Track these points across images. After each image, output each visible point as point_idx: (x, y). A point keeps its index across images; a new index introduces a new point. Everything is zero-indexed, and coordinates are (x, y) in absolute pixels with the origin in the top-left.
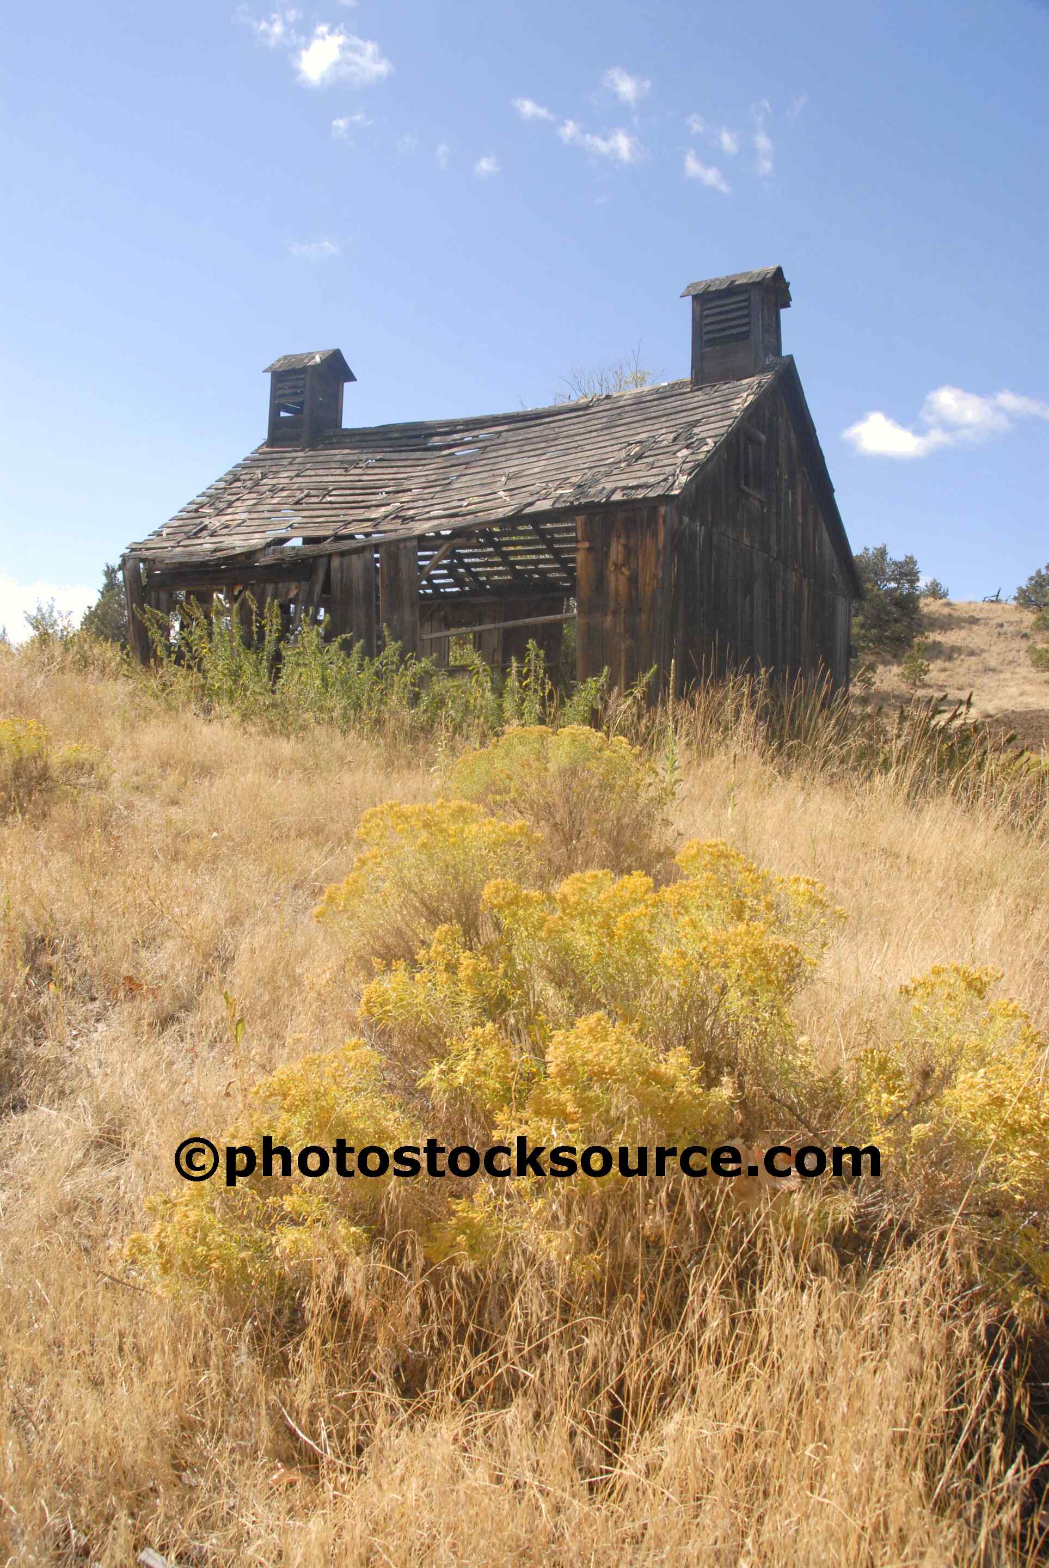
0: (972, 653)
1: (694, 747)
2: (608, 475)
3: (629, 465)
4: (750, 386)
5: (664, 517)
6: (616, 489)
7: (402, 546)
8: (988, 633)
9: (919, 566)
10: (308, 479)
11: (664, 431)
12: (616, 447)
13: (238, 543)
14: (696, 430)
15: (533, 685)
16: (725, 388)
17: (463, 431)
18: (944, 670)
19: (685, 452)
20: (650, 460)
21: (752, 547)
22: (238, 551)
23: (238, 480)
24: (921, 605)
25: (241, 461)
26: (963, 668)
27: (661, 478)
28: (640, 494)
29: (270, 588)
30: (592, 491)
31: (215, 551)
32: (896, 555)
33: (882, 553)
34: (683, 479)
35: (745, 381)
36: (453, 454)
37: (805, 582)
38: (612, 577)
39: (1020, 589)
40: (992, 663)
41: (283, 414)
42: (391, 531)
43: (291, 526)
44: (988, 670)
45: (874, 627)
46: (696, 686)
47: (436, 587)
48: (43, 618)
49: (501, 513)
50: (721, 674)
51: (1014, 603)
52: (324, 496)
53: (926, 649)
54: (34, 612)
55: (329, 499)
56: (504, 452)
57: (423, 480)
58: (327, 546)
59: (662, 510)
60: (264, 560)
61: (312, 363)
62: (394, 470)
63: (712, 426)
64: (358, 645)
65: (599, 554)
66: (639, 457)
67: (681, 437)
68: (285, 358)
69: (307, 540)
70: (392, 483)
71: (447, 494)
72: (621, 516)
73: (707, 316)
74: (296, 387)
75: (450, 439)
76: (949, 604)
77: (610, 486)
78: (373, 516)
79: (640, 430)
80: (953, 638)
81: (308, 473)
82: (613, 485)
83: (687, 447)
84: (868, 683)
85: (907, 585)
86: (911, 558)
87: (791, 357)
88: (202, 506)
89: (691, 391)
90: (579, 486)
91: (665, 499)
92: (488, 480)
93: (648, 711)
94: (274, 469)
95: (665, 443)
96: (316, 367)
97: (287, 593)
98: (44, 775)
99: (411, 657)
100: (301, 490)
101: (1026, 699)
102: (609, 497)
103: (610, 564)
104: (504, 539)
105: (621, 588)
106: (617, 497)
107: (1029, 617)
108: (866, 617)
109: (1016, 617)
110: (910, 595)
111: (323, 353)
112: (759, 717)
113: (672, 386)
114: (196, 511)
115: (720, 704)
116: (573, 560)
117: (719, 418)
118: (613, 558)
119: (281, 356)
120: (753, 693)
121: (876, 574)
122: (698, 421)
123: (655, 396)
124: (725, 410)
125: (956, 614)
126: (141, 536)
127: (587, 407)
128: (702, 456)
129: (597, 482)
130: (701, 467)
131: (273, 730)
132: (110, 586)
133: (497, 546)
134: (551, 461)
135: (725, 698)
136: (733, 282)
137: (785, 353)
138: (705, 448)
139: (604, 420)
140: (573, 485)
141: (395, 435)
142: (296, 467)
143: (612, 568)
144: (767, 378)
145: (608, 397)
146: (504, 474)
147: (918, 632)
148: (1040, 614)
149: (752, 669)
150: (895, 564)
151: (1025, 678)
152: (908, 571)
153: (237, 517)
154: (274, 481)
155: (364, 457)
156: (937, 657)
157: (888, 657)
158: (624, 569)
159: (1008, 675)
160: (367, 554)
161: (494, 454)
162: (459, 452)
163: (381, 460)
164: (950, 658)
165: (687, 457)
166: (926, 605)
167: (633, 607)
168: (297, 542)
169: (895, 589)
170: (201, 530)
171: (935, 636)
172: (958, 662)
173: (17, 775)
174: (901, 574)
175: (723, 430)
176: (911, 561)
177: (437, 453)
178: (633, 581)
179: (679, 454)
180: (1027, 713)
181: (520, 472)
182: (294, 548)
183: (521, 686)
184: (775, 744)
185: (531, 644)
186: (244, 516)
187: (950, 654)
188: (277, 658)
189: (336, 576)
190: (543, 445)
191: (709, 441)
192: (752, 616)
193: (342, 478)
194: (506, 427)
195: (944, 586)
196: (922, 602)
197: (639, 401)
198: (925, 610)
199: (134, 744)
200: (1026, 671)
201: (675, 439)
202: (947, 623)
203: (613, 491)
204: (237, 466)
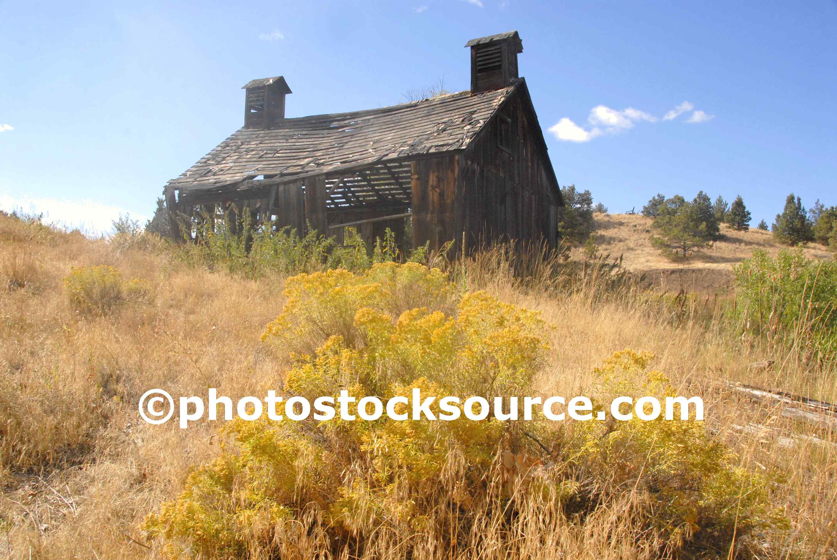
0: (621, 241)
1: (476, 282)
2: (427, 139)
3: (438, 134)
4: (502, 93)
5: (458, 161)
6: (432, 146)
7: (317, 179)
8: (629, 230)
9: (593, 196)
10: (266, 145)
11: (457, 117)
12: (432, 125)
13: (228, 179)
14: (474, 116)
15: (389, 252)
16: (489, 94)
17: (350, 119)
18: (606, 250)
19: (468, 127)
20: (450, 131)
21: (505, 178)
22: (228, 183)
23: (228, 146)
24: (594, 216)
25: (230, 136)
26: (616, 250)
27: (456, 140)
28: (445, 149)
29: (246, 202)
30: (419, 148)
31: (216, 183)
32: (580, 190)
33: (573, 189)
34: (468, 141)
35: (500, 91)
36: (344, 131)
37: (533, 197)
38: (431, 193)
39: (645, 207)
40: (631, 245)
41: (252, 111)
42: (311, 171)
43: (257, 169)
44: (629, 249)
45: (569, 228)
46: (476, 250)
47: (336, 204)
48: (123, 224)
49: (370, 160)
50: (489, 244)
51: (642, 214)
52: (275, 154)
53: (596, 239)
54: (117, 221)
55: (278, 155)
56: (371, 129)
57: (328, 144)
58: (277, 180)
59: (457, 157)
60: (242, 188)
61: (268, 83)
62: (313, 140)
63: (483, 113)
64: (294, 231)
65: (423, 181)
66: (444, 130)
67: (466, 120)
68: (253, 81)
69: (266, 177)
70: (311, 146)
71: (341, 151)
72: (435, 160)
73: (479, 57)
74: (258, 97)
75: (342, 123)
76: (608, 216)
77: (428, 145)
78: (302, 163)
79: (444, 117)
80: (611, 233)
81: (266, 142)
82: (429, 145)
83: (469, 124)
84: (567, 257)
85: (586, 206)
86: (588, 191)
87: (523, 78)
88: (209, 160)
89: (471, 96)
90: (412, 146)
91: (458, 151)
92: (364, 144)
93: (451, 264)
94: (248, 140)
95: (458, 123)
96: (269, 85)
97: (255, 205)
98: (118, 297)
99: (323, 237)
100: (263, 151)
101: (649, 264)
102: (428, 150)
103: (430, 186)
104: (372, 177)
105: (435, 198)
106: (432, 150)
107: (650, 222)
108: (565, 222)
109: (643, 222)
110: (588, 211)
111: (274, 78)
112: (511, 266)
113: (461, 94)
114: (205, 162)
115: (489, 259)
116: (409, 188)
117: (486, 109)
118: (431, 182)
119: (251, 80)
120: (506, 253)
121: (570, 200)
122: (475, 111)
123: (452, 99)
124: (489, 106)
125: (612, 220)
126: (175, 176)
127: (416, 105)
128: (477, 129)
129: (422, 143)
130: (477, 134)
131: (247, 277)
132: (160, 210)
133: (369, 181)
134: (397, 133)
135: (492, 256)
136: (492, 39)
137: (520, 76)
138: (479, 125)
139: (425, 112)
140: (409, 145)
141: (313, 121)
142: (260, 139)
143: (430, 189)
144: (511, 89)
145: (427, 100)
146: (372, 141)
147: (592, 230)
148: (655, 220)
149: (506, 240)
150: (580, 195)
151: (648, 253)
152: (586, 199)
153: (227, 165)
154: (248, 146)
155: (296, 133)
156: (602, 243)
157: (577, 243)
158: (437, 189)
159: (640, 252)
160: (298, 184)
161: (366, 130)
162: (347, 130)
163: (305, 134)
164: (609, 243)
165: (469, 129)
166: (596, 216)
167: (442, 208)
168: (261, 178)
169: (580, 208)
170: (208, 172)
171: (601, 232)
172: (614, 245)
173: (103, 297)
174: (582, 199)
175: (489, 115)
176: (588, 193)
177: (336, 131)
178: (441, 195)
179: (465, 128)
180: (650, 271)
181: (381, 139)
182: (258, 181)
183: (382, 252)
184: (519, 280)
185: (388, 230)
186: (231, 165)
187: (609, 241)
188: (250, 239)
189: (281, 195)
190: (393, 125)
191: (481, 121)
192: (505, 214)
193: (285, 144)
194: (373, 117)
195: (605, 206)
196: (594, 215)
197: (443, 102)
198: (596, 218)
199: (170, 284)
200: (649, 249)
201: (463, 121)
202: (607, 225)
203: (430, 148)
204: (228, 139)
